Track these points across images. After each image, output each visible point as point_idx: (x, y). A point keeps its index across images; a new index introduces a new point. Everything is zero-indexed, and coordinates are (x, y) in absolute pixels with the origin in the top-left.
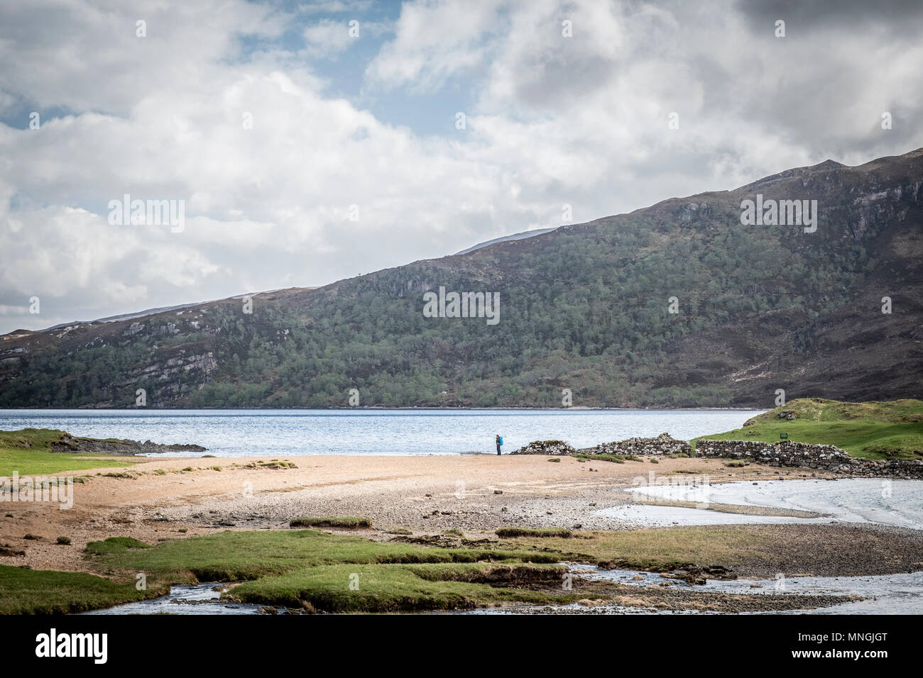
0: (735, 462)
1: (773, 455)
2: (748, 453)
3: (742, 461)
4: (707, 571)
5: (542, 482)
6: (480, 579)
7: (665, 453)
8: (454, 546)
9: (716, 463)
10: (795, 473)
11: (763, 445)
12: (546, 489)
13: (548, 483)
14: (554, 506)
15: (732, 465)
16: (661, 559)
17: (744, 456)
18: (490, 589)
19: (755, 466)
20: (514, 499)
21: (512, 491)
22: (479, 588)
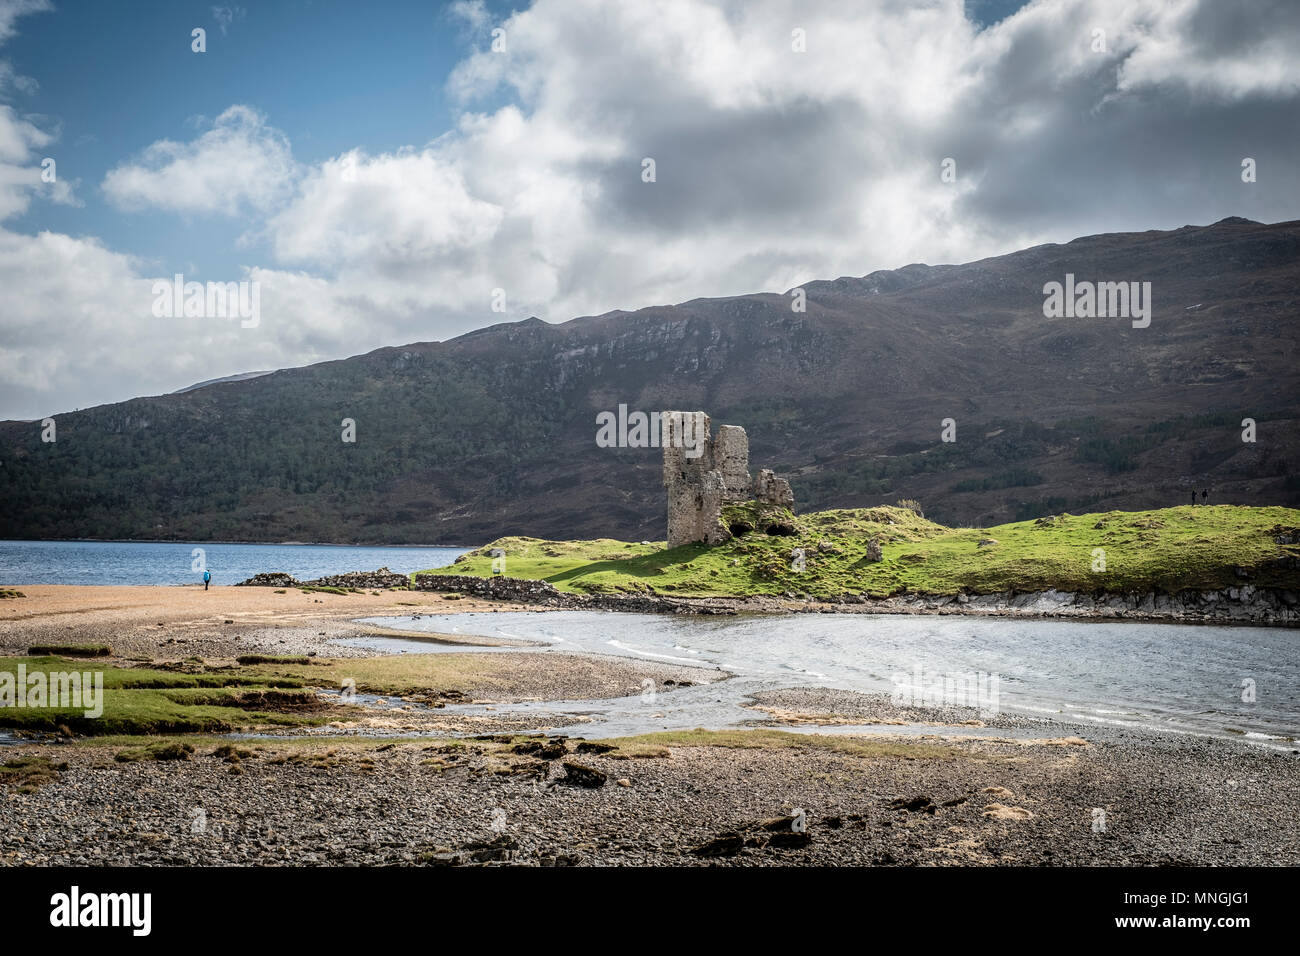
0: (452, 594)
1: (488, 588)
2: (464, 587)
3: (458, 595)
4: (443, 695)
5: (270, 612)
7: (384, 587)
9: (434, 596)
10: (508, 606)
11: (477, 580)
12: (275, 619)
13: (276, 613)
14: (286, 635)
15: (449, 598)
17: (460, 590)
18: (243, 713)
19: (471, 599)
20: (245, 628)
21: (242, 620)
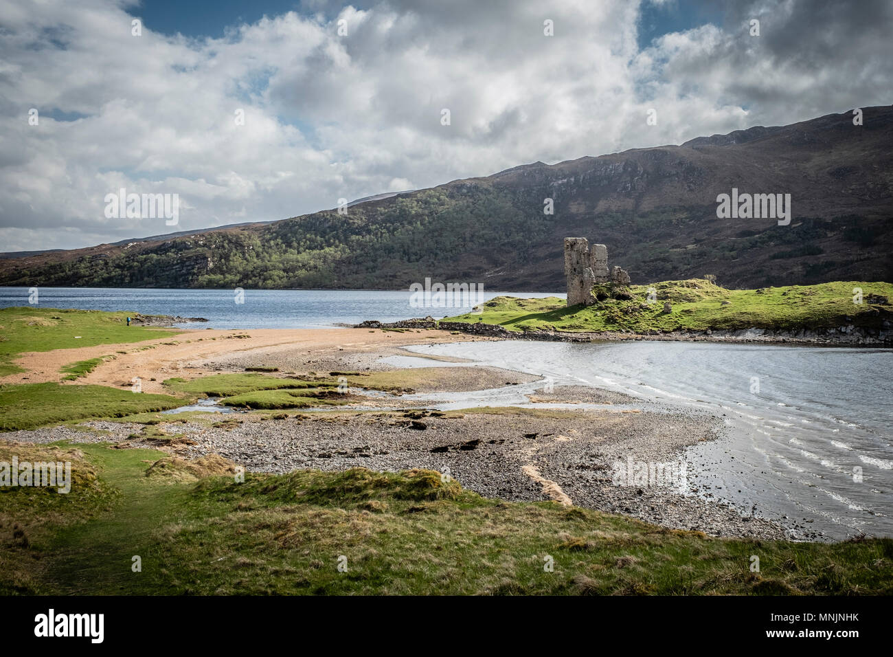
0: (456, 332)
1: (473, 329)
2: (462, 328)
3: (459, 332)
4: (405, 390)
5: (364, 343)
6: (314, 396)
7: (425, 327)
8: (310, 381)
9: (447, 333)
10: (481, 338)
11: (468, 324)
12: (364, 348)
13: (367, 343)
14: (364, 357)
15: (454, 334)
16: (390, 385)
17: (460, 329)
18: (316, 400)
19: (463, 335)
20: (348, 353)
21: (349, 348)
22: (312, 399)
